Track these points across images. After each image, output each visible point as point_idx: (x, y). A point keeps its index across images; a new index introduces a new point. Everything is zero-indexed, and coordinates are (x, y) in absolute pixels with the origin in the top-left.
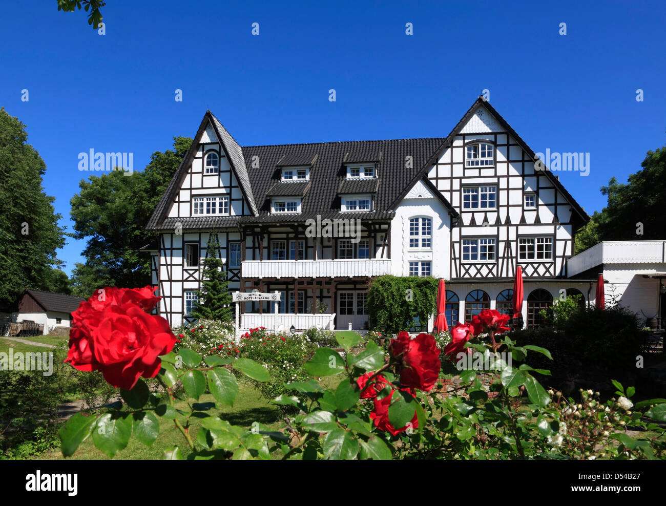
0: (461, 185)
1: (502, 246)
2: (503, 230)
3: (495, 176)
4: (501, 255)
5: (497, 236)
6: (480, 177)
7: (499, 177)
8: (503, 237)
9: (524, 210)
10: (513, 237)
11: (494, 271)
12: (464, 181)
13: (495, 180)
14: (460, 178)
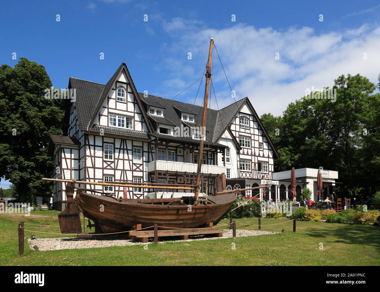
0: (239, 135)
1: (253, 164)
2: (253, 157)
3: (250, 134)
4: (253, 169)
5: (251, 160)
6: (245, 133)
7: (251, 134)
8: (253, 161)
9: (259, 150)
10: (256, 161)
11: (251, 175)
12: (240, 134)
13: (250, 135)
14: (239, 132)
